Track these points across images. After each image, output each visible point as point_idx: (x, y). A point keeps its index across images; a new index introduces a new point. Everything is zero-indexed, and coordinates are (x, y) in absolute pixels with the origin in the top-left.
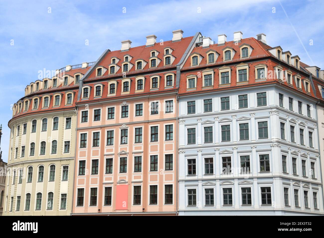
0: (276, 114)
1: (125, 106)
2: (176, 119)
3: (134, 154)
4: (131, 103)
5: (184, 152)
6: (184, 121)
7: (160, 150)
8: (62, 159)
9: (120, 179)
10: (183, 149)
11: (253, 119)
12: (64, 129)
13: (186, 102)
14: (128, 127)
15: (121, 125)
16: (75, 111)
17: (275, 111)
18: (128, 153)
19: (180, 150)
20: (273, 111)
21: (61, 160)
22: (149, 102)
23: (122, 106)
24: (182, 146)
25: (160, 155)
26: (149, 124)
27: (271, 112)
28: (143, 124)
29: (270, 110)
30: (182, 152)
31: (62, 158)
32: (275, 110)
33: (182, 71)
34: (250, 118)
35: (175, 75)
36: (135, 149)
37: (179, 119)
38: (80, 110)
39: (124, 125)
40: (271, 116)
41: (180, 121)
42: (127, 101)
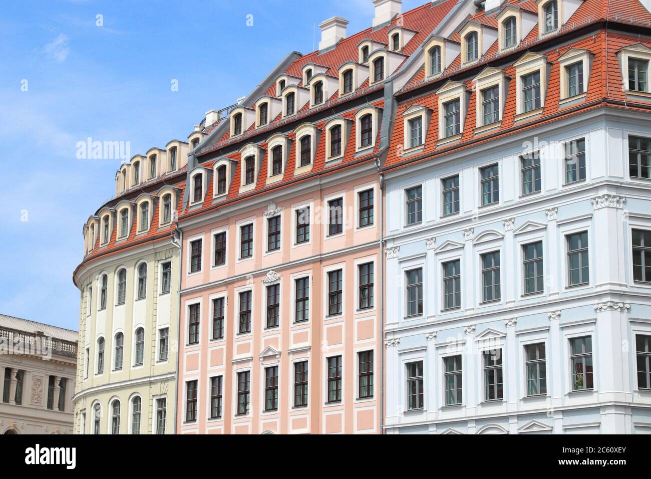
0: (607, 204)
1: (274, 218)
2: (377, 246)
3: (291, 357)
4: (286, 208)
5: (397, 341)
6: (396, 247)
7: (347, 339)
8: (151, 379)
9: (264, 428)
10: (394, 333)
11: (552, 226)
12: (158, 296)
13: (401, 190)
14: (279, 279)
15: (264, 274)
16: (176, 243)
17: (604, 196)
18: (280, 354)
19: (389, 337)
20: (599, 197)
21: (151, 383)
22: (322, 199)
23: (268, 217)
24: (394, 324)
25: (346, 354)
26: (324, 263)
27: (594, 199)
28: (311, 266)
29: (593, 194)
30: (392, 341)
31: (153, 377)
32: (605, 191)
33: (402, 98)
34: (547, 224)
35: (381, 111)
36: (295, 342)
37: (385, 243)
38: (187, 239)
39: (271, 272)
40: (596, 214)
41: (388, 249)
42: (277, 202)
